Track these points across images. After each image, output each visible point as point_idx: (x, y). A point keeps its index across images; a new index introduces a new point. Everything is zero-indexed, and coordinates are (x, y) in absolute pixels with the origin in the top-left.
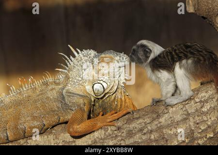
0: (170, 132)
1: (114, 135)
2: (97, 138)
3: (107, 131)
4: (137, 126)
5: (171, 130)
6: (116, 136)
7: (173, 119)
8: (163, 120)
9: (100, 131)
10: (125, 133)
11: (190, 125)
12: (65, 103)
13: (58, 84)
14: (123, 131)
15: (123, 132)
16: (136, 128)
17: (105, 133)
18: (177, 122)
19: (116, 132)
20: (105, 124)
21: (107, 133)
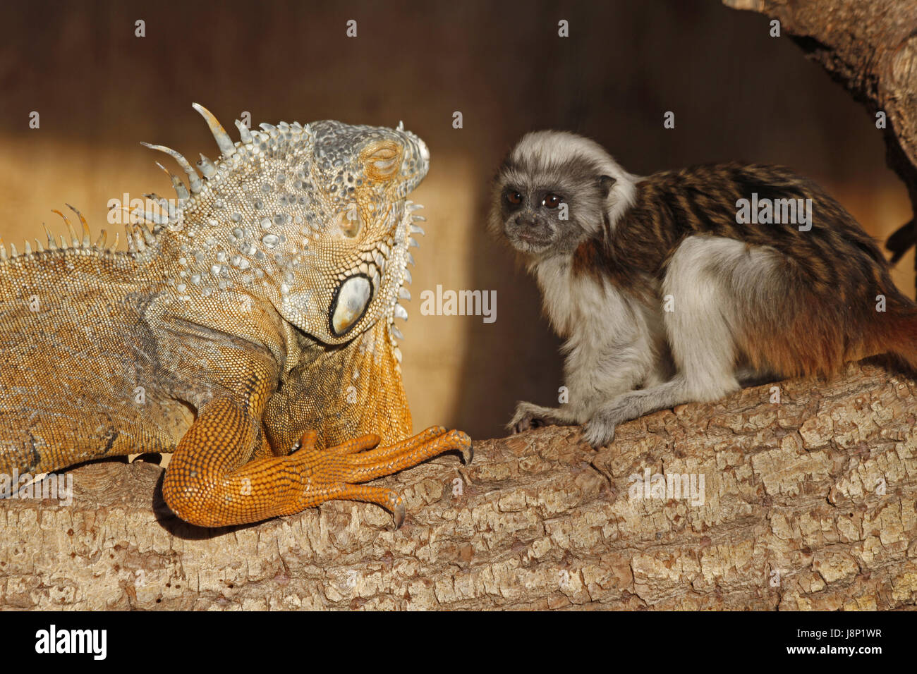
0: (664, 572)
1: (379, 552)
2: (291, 550)
3: (345, 524)
4: (495, 519)
5: (670, 563)
6: (388, 553)
7: (681, 510)
8: (631, 509)
9: (307, 520)
10: (434, 547)
11: (768, 553)
12: (158, 367)
13: (124, 275)
14: (424, 536)
15: (423, 543)
16: (489, 530)
17: (332, 537)
18: (705, 528)
19: (387, 536)
20: (337, 489)
21: (341, 536)
